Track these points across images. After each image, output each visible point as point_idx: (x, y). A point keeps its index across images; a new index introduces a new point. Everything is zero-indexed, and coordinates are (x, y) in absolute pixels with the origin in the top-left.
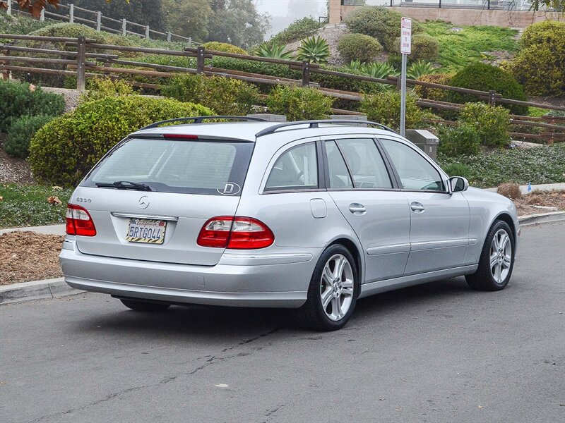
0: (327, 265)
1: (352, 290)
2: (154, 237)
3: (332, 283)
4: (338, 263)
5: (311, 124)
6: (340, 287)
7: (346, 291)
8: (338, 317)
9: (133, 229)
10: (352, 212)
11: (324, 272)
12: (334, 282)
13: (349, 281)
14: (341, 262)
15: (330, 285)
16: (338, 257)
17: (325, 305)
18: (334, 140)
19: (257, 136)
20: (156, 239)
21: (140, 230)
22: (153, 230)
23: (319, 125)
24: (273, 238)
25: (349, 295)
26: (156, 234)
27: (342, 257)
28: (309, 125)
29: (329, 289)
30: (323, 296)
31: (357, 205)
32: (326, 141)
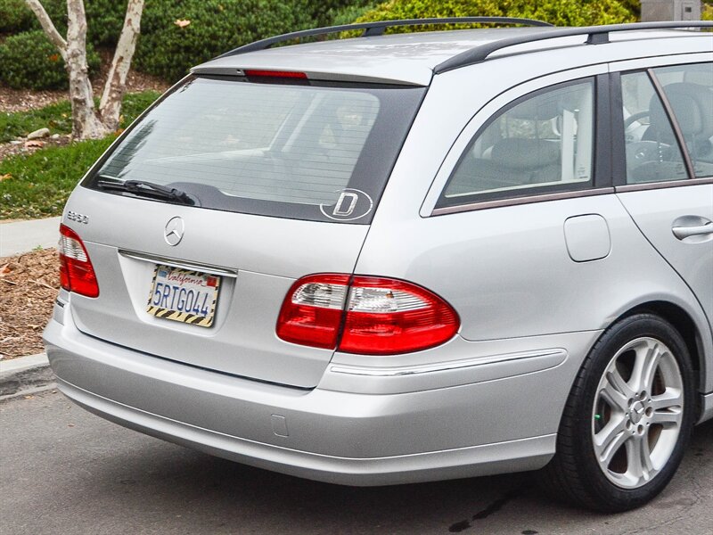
0: (611, 367)
1: (679, 412)
2: (197, 311)
3: (624, 406)
4: (641, 356)
5: (591, 34)
6: (648, 411)
7: (663, 417)
8: (642, 478)
9: (161, 289)
10: (680, 237)
11: (603, 383)
12: (631, 401)
13: (673, 393)
14: (650, 355)
15: (621, 410)
16: (643, 344)
17: (604, 460)
18: (645, 70)
19: (435, 72)
20: (201, 315)
21: (172, 291)
22: (195, 294)
23: (612, 36)
24: (456, 321)
25: (671, 424)
26: (200, 303)
27: (651, 342)
28: (585, 37)
29: (618, 419)
30: (599, 440)
31: (693, 219)
32: (623, 73)
